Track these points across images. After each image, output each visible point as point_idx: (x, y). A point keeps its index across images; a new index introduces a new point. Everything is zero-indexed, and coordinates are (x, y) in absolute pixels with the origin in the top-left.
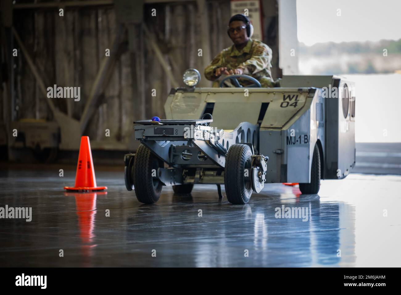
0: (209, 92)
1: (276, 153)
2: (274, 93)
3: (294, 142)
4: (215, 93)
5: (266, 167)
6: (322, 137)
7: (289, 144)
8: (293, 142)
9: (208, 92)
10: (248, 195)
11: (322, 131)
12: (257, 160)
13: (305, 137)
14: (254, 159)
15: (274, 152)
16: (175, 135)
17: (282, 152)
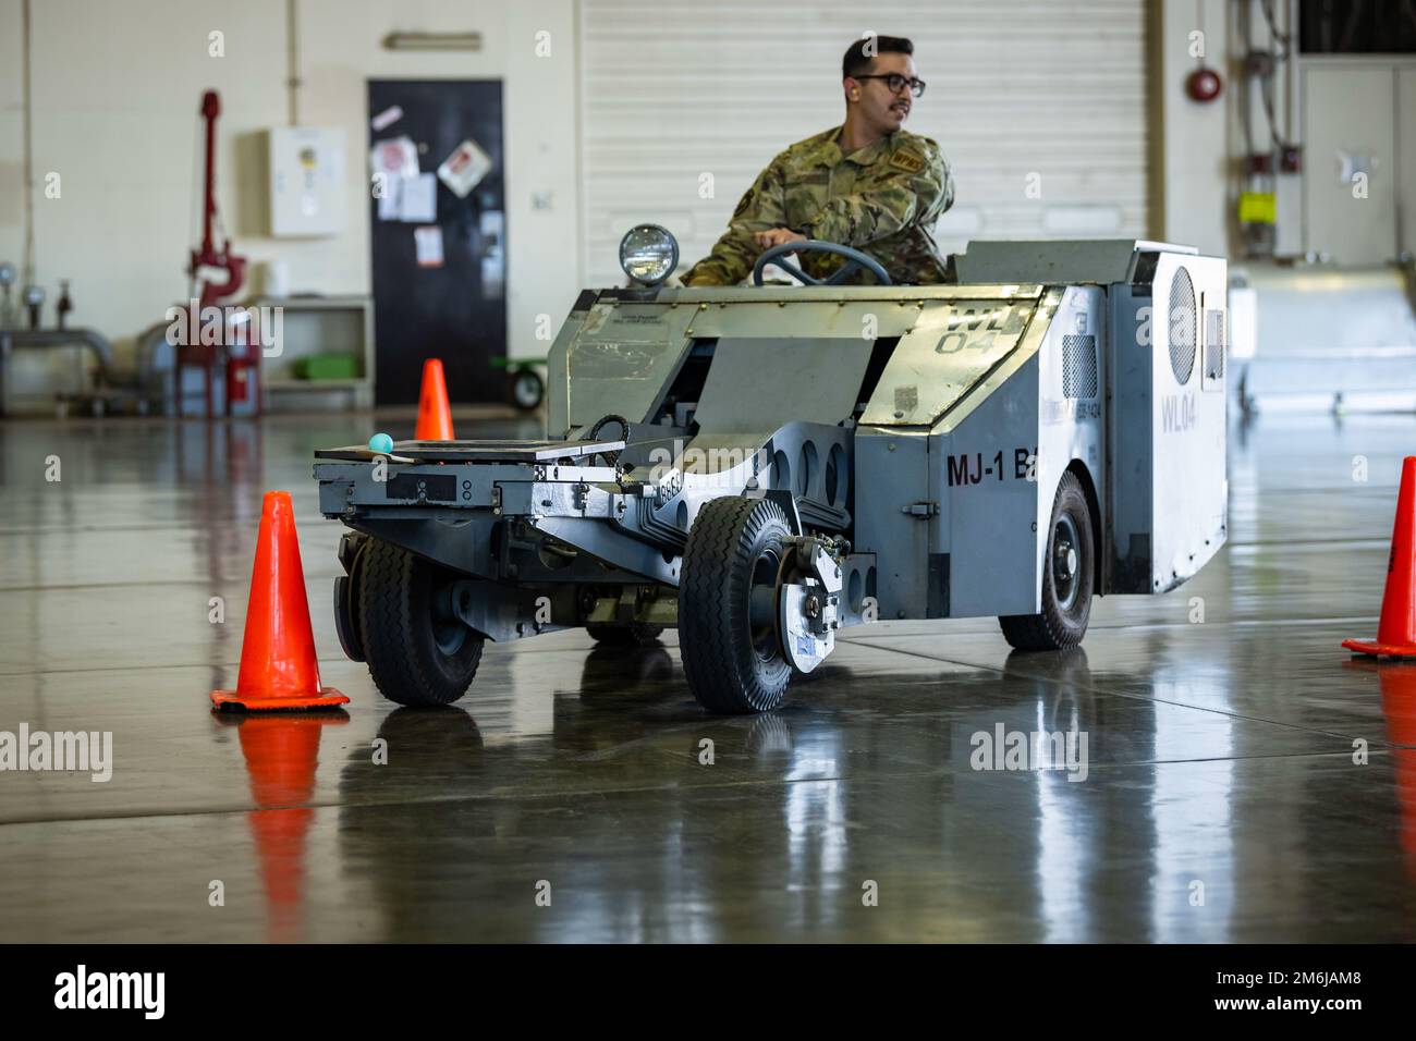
0: (705, 302)
1: (909, 514)
2: (921, 303)
3: (976, 476)
4: (722, 305)
5: (840, 578)
6: (1092, 449)
7: (959, 483)
8: (972, 476)
9: (701, 303)
10: (771, 679)
11: (1088, 430)
12: (802, 554)
13: (1017, 457)
14: (791, 548)
15: (905, 509)
16: (460, 501)
17: (932, 511)
